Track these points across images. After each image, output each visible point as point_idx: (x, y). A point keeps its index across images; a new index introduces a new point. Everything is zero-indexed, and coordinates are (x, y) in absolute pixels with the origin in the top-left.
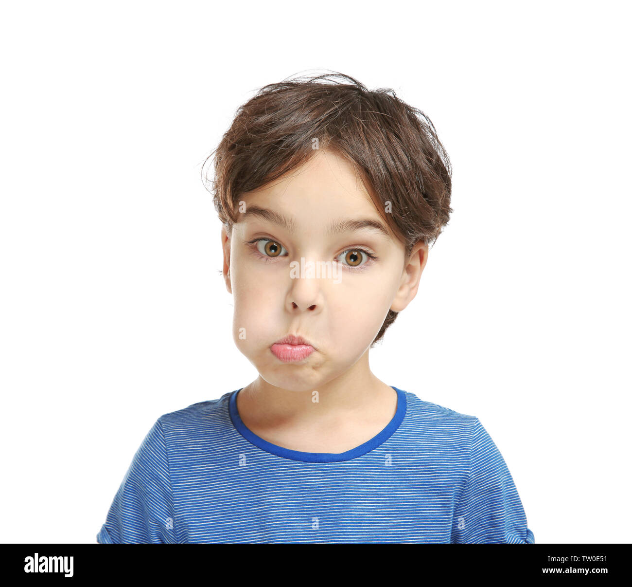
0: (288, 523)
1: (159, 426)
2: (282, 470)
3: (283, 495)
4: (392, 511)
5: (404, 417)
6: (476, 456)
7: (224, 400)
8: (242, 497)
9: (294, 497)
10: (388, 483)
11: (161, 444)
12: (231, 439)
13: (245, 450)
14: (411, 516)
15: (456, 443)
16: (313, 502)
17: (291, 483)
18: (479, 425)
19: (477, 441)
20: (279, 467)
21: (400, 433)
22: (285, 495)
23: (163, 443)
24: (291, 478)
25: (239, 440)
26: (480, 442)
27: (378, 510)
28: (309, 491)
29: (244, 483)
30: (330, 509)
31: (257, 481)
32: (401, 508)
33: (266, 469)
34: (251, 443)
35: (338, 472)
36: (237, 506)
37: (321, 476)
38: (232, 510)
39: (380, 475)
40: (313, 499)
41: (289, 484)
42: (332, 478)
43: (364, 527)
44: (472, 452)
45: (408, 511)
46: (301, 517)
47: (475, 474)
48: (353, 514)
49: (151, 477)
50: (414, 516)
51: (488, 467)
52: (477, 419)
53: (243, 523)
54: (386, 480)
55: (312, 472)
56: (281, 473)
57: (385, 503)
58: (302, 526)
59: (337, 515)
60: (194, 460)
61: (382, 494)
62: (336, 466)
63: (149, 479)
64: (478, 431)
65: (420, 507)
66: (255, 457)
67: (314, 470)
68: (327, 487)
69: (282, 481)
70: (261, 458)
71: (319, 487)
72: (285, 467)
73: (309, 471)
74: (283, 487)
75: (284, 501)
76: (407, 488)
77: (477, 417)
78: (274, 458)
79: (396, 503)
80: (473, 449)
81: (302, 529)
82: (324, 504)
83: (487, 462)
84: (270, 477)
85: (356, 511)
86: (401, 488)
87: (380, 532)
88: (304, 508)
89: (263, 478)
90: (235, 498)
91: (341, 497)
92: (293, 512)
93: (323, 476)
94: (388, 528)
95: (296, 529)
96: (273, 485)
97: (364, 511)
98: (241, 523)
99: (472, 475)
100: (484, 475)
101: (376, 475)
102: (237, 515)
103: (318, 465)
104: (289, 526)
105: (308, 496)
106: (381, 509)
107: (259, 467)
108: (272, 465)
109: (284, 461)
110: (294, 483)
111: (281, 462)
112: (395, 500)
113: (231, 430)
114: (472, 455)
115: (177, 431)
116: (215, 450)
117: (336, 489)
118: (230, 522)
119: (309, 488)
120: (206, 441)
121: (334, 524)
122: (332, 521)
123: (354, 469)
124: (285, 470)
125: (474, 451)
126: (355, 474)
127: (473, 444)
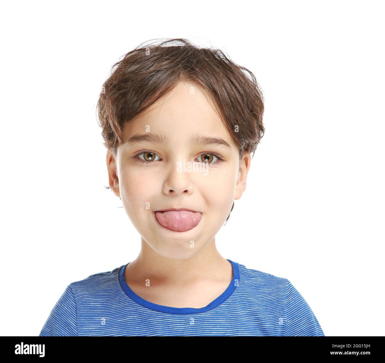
2: (156, 320)
6: (289, 307)
11: (72, 303)
12: (121, 299)
13: (131, 306)
15: (274, 300)
17: (162, 329)
18: (290, 285)
20: (154, 318)
21: (237, 292)
23: (74, 302)
25: (127, 300)
26: (291, 297)
29: (129, 329)
33: (145, 319)
34: (135, 302)
41: (161, 329)
44: (286, 305)
47: (289, 320)
49: (65, 325)
51: (299, 314)
52: (289, 281)
54: (230, 325)
55: (177, 321)
56: (155, 322)
60: (95, 313)
62: (194, 317)
63: (64, 326)
64: (289, 290)
66: (138, 311)
67: (179, 320)
70: (141, 312)
71: (182, 331)
72: (158, 318)
73: (175, 320)
74: (157, 332)
77: (289, 280)
78: (150, 311)
80: (287, 302)
83: (298, 310)
86: (241, 330)
93: (185, 323)
96: (150, 331)
99: (288, 321)
100: (296, 320)
101: (223, 322)
103: (181, 316)
107: (140, 318)
108: (149, 317)
109: (157, 314)
113: (121, 293)
114: (286, 307)
116: (110, 307)
117: (195, 332)
119: (176, 332)
120: (104, 301)
123: (207, 318)
124: (158, 320)
125: (288, 304)
126: (208, 322)
127: (286, 299)
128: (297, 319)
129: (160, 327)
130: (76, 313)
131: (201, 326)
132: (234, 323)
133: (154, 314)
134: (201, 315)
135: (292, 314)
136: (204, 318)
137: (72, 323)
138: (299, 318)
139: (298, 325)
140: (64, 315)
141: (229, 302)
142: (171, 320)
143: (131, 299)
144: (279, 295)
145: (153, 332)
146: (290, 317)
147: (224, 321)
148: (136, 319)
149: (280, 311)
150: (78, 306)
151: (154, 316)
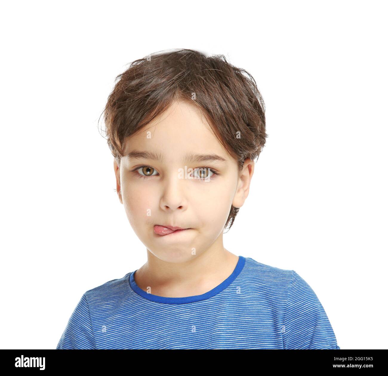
8: (138, 334)
11: (85, 308)
17: (170, 320)
20: (161, 311)
23: (87, 307)
29: (138, 324)
35: (201, 308)
37: (190, 312)
42: (197, 313)
44: (289, 289)
46: (179, 341)
54: (233, 310)
56: (163, 314)
62: (199, 304)
67: (185, 309)
68: (194, 319)
71: (189, 320)
74: (165, 323)
78: (157, 305)
93: (192, 312)
96: (159, 323)
103: (187, 305)
107: (148, 312)
109: (164, 306)
123: (211, 304)
124: (166, 312)
126: (212, 308)
127: (290, 284)
129: (167, 319)
130: (90, 318)
131: (206, 313)
132: (237, 308)
133: (161, 307)
134: (205, 302)
135: (295, 297)
136: (208, 305)
137: (87, 327)
140: (78, 320)
142: (177, 311)
144: (283, 280)
145: (162, 324)
146: (293, 300)
148: (144, 313)
150: (92, 310)
151: (162, 309)
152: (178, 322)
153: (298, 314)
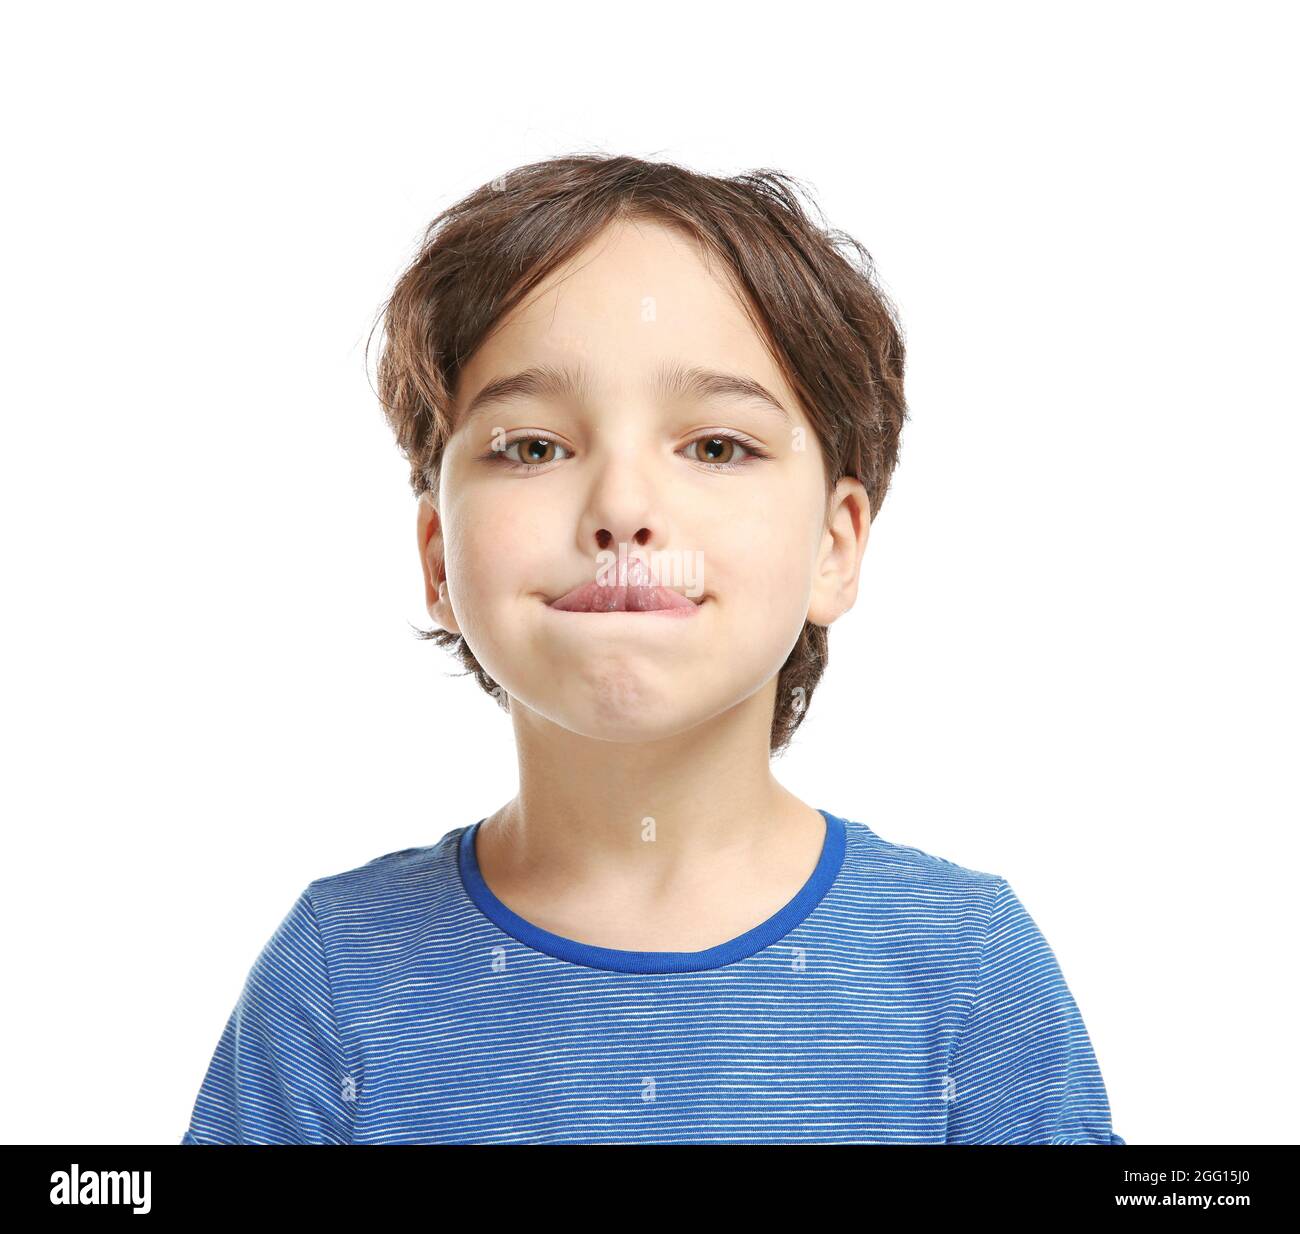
0: (578, 1109)
1: (306, 906)
2: (568, 991)
3: (568, 1047)
4: (812, 1083)
5: (838, 871)
6: (994, 960)
7: (448, 844)
8: (481, 1051)
9: (594, 1051)
10: (802, 1020)
11: (311, 944)
12: (460, 922)
14: (853, 1095)
15: (950, 931)
16: (635, 1062)
17: (586, 1020)
18: (1008, 894)
19: (1000, 927)
20: (561, 985)
21: (830, 907)
22: (573, 1046)
23: (317, 941)
24: (587, 1007)
25: (478, 923)
26: (1006, 930)
27: (781, 1080)
28: (626, 1037)
29: (484, 1019)
30: (672, 1079)
31: (515, 1016)
32: (830, 1076)
33: (533, 988)
34: (503, 930)
35: (690, 995)
36: (470, 1071)
37: (654, 1004)
38: (459, 1079)
39: (785, 1001)
40: (634, 1056)
41: (582, 1020)
42: (679, 1008)
43: (748, 1119)
44: (984, 952)
45: (846, 1082)
46: (609, 1095)
47: (987, 1000)
48: (723, 1089)
50: (859, 1095)
51: (1020, 986)
52: (1005, 881)
53: (483, 1109)
54: (800, 1013)
55: (635, 995)
56: (566, 997)
57: (796, 1064)
58: (609, 1115)
59: (686, 1091)
61: (789, 1045)
62: (687, 983)
64: (1003, 907)
65: (872, 1076)
67: (638, 992)
68: (666, 1028)
69: (567, 1016)
70: (522, 965)
71: (648, 1029)
72: (574, 984)
73: (627, 992)
74: (569, 1028)
75: (571, 1059)
76: (846, 1032)
77: (1004, 878)
78: (550, 963)
79: (820, 1064)
80: (991, 944)
81: (609, 1122)
82: (659, 1067)
84: (542, 1006)
85: (729, 1083)
86: (832, 1032)
87: (785, 1128)
88: (614, 1076)
89: (528, 1008)
90: (464, 1053)
91: (696, 1052)
92: (590, 1083)
93: (659, 1003)
94: (802, 1122)
95: (596, 1122)
96: (549, 1024)
97: (749, 1083)
98: (478, 1109)
99: (981, 1003)
101: (777, 1001)
102: (470, 1091)
103: (648, 979)
104: (580, 1116)
105: (625, 1049)
106: (788, 1077)
107: (518, 984)
108: (546, 980)
109: (572, 971)
110: (593, 1020)
111: (566, 972)
112: (818, 1057)
114: (984, 958)
115: (347, 913)
117: (685, 1033)
118: (454, 1106)
119: (627, 1030)
121: (680, 1111)
122: (675, 1105)
123: (727, 987)
124: (575, 990)
125: (991, 949)
126: (729, 999)
127: (989, 933)
128: (1014, 1001)
129: (579, 1015)
130: (327, 978)
131: (706, 1013)
132: (813, 1007)
133: (562, 972)
134: (708, 976)
135: (1000, 982)
136: (717, 987)
137: (317, 1009)
138: (1018, 999)
139: (1013, 1020)
140: (288, 982)
141: (799, 939)
142: (613, 993)
143: (491, 921)
144: (968, 919)
145: (556, 1029)
146: (993, 992)
147: (782, 998)
148: (504, 986)
149: (962, 968)
150: (333, 953)
151: (563, 978)
152: (613, 1031)
153: (1002, 1037)
